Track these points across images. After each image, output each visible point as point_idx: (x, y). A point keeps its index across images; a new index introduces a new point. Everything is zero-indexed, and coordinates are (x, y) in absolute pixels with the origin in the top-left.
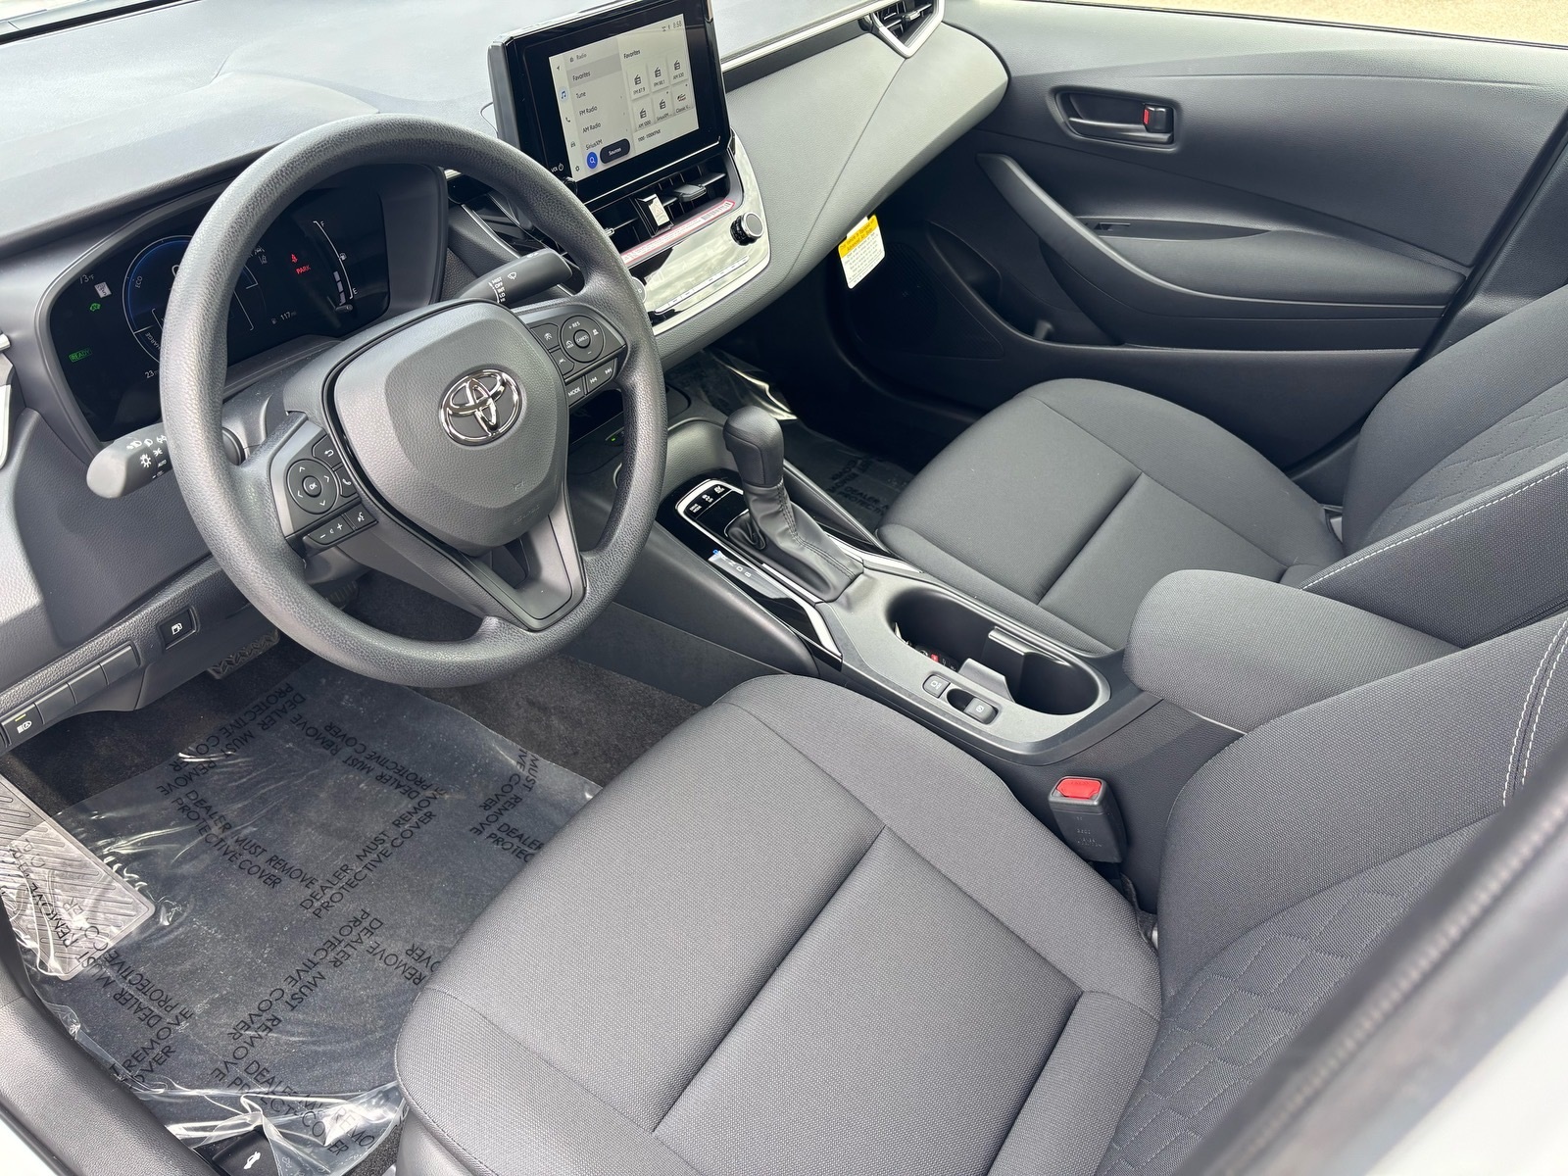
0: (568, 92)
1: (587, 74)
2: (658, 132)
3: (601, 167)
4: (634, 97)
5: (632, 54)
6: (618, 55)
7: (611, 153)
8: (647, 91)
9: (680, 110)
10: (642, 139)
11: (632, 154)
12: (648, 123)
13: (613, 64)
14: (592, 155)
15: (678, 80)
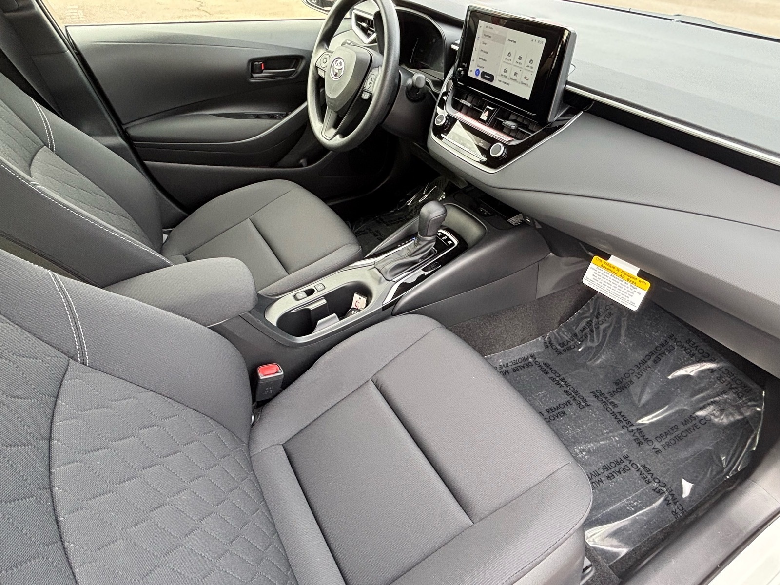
0: (480, 38)
1: (490, 37)
2: (509, 84)
3: (479, 78)
4: (505, 60)
5: (512, 41)
6: (505, 38)
7: (485, 76)
8: (511, 62)
9: (523, 83)
10: (500, 81)
11: (492, 84)
12: (506, 77)
13: (502, 40)
14: (478, 70)
15: (529, 68)
